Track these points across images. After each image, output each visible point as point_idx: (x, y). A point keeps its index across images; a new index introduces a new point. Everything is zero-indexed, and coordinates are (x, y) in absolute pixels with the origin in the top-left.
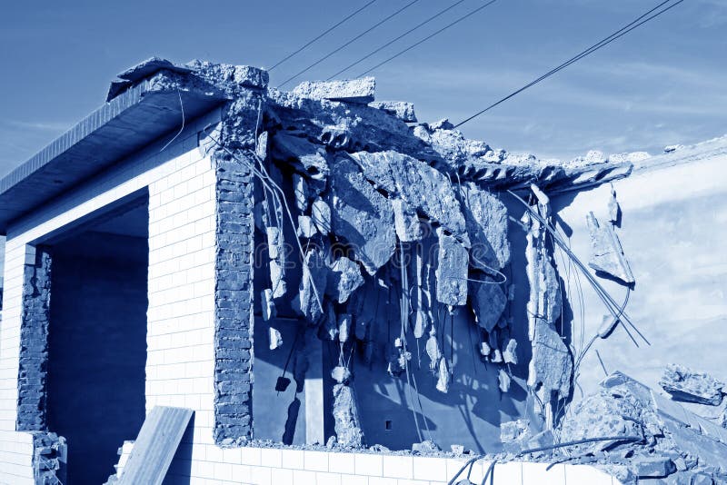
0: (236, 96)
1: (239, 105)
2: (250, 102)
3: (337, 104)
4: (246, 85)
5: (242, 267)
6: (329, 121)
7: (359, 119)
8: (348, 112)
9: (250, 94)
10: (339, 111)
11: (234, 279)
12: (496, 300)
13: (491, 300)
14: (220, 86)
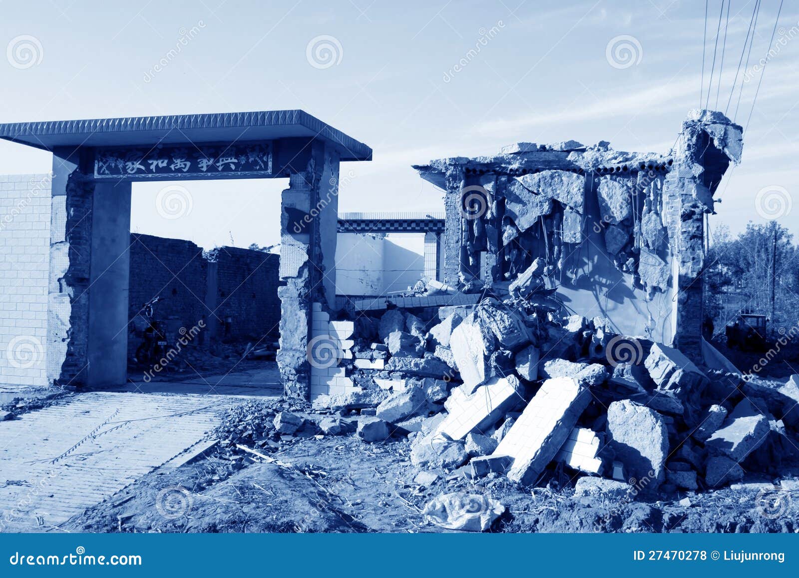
0: (447, 169)
1: (448, 173)
2: (453, 171)
3: (512, 156)
4: (450, 165)
5: (456, 234)
6: (510, 163)
7: (526, 159)
8: (518, 158)
9: (452, 168)
10: (514, 158)
11: (453, 239)
12: (619, 237)
13: (615, 238)
14: (440, 168)
